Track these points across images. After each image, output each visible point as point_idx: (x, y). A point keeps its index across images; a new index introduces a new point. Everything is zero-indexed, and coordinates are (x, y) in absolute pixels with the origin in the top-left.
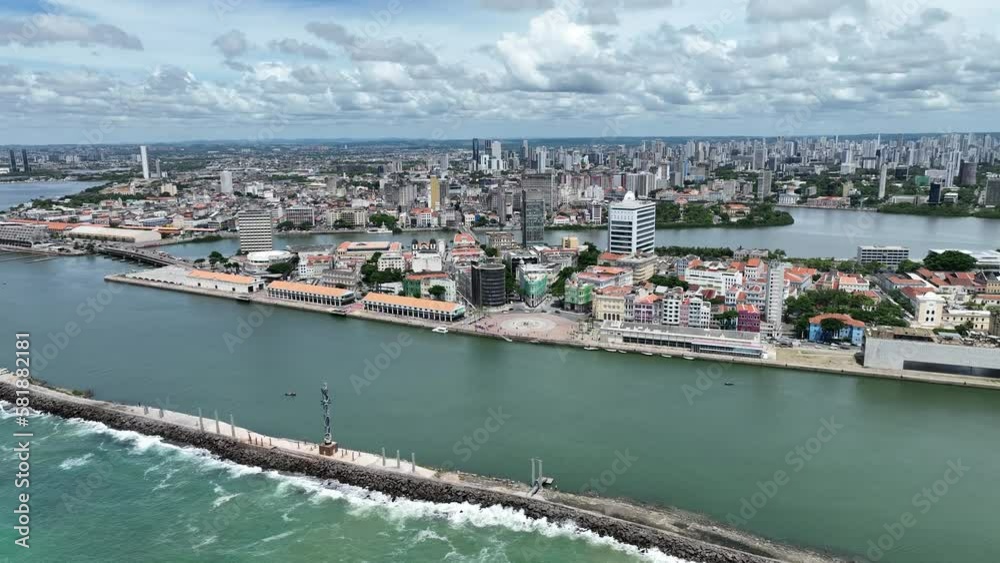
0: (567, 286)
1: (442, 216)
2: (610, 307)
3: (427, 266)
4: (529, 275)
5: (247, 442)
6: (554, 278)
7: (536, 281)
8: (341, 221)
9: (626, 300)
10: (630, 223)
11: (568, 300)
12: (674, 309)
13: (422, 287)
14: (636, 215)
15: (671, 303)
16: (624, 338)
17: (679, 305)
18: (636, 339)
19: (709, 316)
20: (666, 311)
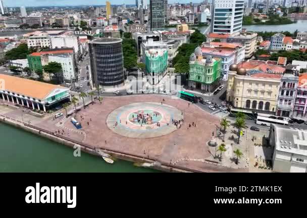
0: (192, 62)
1: (110, 20)
2: (263, 92)
3: (65, 44)
4: (151, 50)
6: (174, 52)
7: (157, 56)
8: (55, 23)
9: (284, 83)
11: (193, 78)
13: (43, 63)
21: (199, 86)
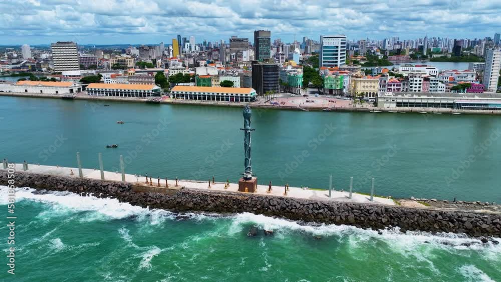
0: (326, 77)
3: (207, 73)
5: (146, 185)
8: (117, 64)
9: (381, 81)
10: (337, 47)
11: (327, 86)
12: (418, 86)
13: (213, 83)
14: (340, 42)
15: (416, 81)
16: (397, 103)
17: (421, 82)
18: (407, 103)
19: (444, 89)
20: (411, 87)
21: (331, 92)
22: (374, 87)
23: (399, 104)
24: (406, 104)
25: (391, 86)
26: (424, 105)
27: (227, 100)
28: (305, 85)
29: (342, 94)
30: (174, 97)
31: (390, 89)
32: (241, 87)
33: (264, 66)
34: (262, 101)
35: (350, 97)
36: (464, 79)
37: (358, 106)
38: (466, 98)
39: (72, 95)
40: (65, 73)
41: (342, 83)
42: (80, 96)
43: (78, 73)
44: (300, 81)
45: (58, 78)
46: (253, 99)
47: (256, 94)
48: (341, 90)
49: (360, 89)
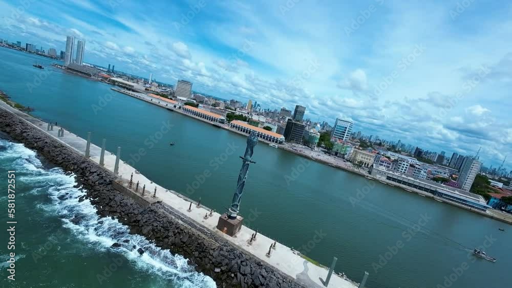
3: (259, 119)
9: (376, 157)
10: (346, 128)
11: (335, 149)
12: (404, 168)
13: (259, 125)
14: (349, 125)
15: (404, 165)
16: (388, 177)
17: (408, 167)
18: (396, 179)
19: (425, 177)
20: (398, 168)
21: (336, 154)
22: (370, 160)
23: (389, 178)
24: (394, 180)
25: (383, 162)
26: (410, 185)
27: (264, 138)
28: (319, 145)
29: (344, 158)
30: (231, 127)
31: (381, 165)
32: (276, 132)
33: (295, 123)
34: (286, 146)
35: (349, 161)
36: (439, 174)
37: (356, 170)
38: (448, 190)
39: (174, 109)
40: (178, 97)
41: (345, 151)
42: (178, 111)
43: (185, 99)
44: (317, 141)
45: (173, 99)
46: (281, 143)
47: (284, 140)
48: (344, 155)
49: (359, 158)
